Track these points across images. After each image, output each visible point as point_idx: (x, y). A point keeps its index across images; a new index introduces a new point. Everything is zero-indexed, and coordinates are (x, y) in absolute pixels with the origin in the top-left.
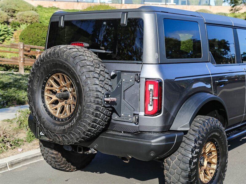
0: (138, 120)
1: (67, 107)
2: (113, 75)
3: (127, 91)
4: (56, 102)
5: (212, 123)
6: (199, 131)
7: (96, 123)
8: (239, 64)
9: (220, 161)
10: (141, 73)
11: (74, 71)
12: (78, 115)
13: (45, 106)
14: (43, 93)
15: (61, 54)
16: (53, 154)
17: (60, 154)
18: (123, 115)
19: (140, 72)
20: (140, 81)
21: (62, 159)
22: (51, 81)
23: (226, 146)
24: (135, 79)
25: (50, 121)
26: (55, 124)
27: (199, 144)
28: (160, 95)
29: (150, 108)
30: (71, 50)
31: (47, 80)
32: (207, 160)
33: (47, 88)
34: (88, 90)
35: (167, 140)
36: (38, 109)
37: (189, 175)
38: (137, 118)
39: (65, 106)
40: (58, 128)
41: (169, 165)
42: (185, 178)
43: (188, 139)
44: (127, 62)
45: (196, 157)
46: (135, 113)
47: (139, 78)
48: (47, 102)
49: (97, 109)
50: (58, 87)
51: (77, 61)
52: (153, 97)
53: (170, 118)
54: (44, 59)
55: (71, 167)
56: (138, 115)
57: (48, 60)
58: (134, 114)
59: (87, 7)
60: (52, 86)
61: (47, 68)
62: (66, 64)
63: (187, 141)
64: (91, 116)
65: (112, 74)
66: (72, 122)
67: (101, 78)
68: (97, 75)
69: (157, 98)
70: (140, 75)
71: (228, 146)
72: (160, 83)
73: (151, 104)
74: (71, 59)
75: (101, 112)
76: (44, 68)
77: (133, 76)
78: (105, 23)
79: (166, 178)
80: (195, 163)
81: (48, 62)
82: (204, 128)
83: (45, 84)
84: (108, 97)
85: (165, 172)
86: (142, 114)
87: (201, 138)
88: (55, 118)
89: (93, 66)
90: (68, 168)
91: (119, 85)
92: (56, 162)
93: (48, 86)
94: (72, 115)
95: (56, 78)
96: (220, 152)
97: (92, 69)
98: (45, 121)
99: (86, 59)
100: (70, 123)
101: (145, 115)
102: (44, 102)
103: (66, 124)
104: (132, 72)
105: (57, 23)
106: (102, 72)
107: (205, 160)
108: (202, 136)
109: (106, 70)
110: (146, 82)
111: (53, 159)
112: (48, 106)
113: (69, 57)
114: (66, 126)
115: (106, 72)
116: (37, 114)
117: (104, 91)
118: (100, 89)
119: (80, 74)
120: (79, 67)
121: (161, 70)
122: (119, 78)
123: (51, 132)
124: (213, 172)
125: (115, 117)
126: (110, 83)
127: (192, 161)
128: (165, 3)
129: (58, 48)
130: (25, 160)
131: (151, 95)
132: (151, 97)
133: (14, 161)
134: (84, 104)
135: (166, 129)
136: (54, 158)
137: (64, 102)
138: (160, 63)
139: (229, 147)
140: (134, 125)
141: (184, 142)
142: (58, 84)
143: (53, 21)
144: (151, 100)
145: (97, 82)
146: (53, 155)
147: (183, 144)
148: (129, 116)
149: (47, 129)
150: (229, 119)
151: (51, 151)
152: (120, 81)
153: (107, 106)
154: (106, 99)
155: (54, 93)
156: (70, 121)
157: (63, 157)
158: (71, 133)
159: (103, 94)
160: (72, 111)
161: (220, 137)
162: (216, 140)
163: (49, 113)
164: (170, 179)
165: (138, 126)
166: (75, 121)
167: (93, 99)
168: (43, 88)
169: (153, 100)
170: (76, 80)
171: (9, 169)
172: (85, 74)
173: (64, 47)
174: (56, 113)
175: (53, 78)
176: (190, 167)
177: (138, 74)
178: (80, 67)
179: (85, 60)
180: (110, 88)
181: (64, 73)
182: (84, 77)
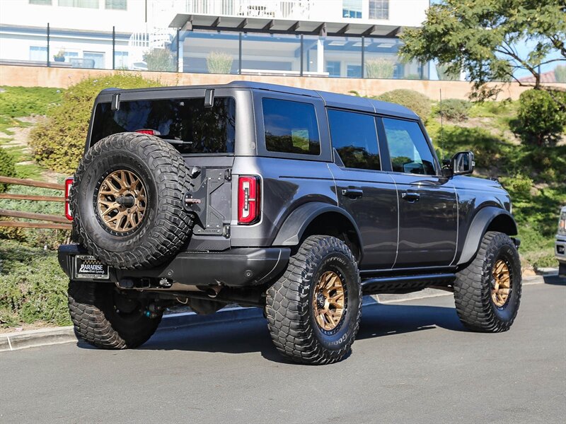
0: (229, 231)
1: (131, 218)
2: (195, 173)
3: (215, 194)
4: (113, 214)
5: (333, 243)
6: (313, 250)
7: (173, 232)
8: (386, 172)
9: (349, 304)
10: (233, 169)
11: (144, 164)
12: (149, 223)
13: (98, 217)
14: (95, 199)
15: (125, 143)
16: (92, 312)
17: (102, 315)
18: (208, 226)
19: (231, 167)
20: (231, 180)
21: (105, 323)
22: (108, 182)
23: (357, 285)
24: (225, 176)
25: (107, 237)
26: (115, 241)
27: (313, 266)
28: (258, 196)
29: (245, 214)
30: (139, 138)
31: (102, 181)
32: (329, 300)
33: (101, 192)
34: (164, 187)
35: (267, 254)
36: (88, 222)
37: (298, 307)
38: (228, 228)
39: (128, 216)
40: (119, 245)
41: (273, 297)
42: (292, 310)
43: (298, 260)
44: (214, 154)
45: (308, 283)
46: (226, 222)
47: (231, 175)
48: (102, 213)
49: (175, 214)
50: (118, 191)
51: (149, 151)
52: (248, 198)
53: (272, 229)
54: (99, 151)
55: (118, 339)
56: (229, 224)
57: (106, 152)
58: (224, 224)
59: (79, 82)
60: (109, 189)
61: (103, 163)
62: (134, 156)
63: (297, 263)
64: (168, 222)
65: (194, 171)
66: (141, 233)
67: (180, 173)
68: (175, 170)
69: (254, 200)
70: (231, 170)
71: (362, 284)
72: (258, 181)
73: (246, 207)
74: (141, 149)
75: (180, 218)
76: (99, 163)
77: (222, 173)
78: (182, 104)
79: (269, 317)
80: (306, 291)
81: (106, 155)
82: (321, 247)
83: (98, 187)
84: (189, 198)
85: (268, 308)
86: (235, 222)
87: (315, 259)
88: (114, 233)
89: (169, 158)
90: (114, 340)
91: (203, 184)
92: (96, 327)
93: (103, 190)
94: (139, 225)
95: (116, 178)
96: (349, 292)
97: (169, 161)
98: (100, 237)
99: (161, 148)
100: (138, 236)
101: (239, 224)
102: (96, 212)
103: (132, 237)
104: (221, 168)
105: (109, 105)
106: (181, 166)
107: (326, 301)
108: (317, 257)
109: (186, 165)
110: (240, 179)
111: (91, 323)
112: (103, 217)
113: (138, 147)
114: (131, 241)
115: (186, 167)
116: (87, 229)
117: (184, 190)
118: (180, 187)
119: (153, 168)
120: (151, 159)
121: (259, 165)
122: (204, 177)
123: (109, 252)
124: (339, 319)
125: (197, 229)
126: (191, 181)
127: (303, 288)
128: (299, 73)
129: (121, 136)
130: (35, 339)
131: (246, 197)
132: (246, 200)
133: (19, 337)
134: (158, 206)
135: (267, 243)
136: (93, 320)
137: (126, 211)
138: (258, 157)
139: (363, 286)
140: (224, 239)
141: (293, 264)
142: (117, 185)
143: (101, 101)
144: (246, 203)
145: (176, 178)
146: (91, 316)
147: (290, 267)
148: (218, 226)
149: (102, 249)
150: (364, 247)
151: (89, 308)
152: (205, 180)
153: (188, 210)
154: (187, 200)
155: (113, 199)
156: (138, 233)
157: (108, 319)
158: (139, 248)
159: (183, 194)
160: (140, 220)
161: (347, 267)
162: (341, 270)
163: (104, 227)
164: (274, 316)
165: (229, 239)
166: (145, 231)
167: (170, 200)
168: (96, 193)
169: (248, 202)
170: (146, 176)
171: (12, 349)
172: (159, 167)
173: (129, 135)
174: (115, 227)
175: (112, 178)
176: (300, 295)
177: (229, 170)
178: (153, 159)
179: (159, 150)
180: (191, 188)
181: (129, 169)
182: (159, 172)
